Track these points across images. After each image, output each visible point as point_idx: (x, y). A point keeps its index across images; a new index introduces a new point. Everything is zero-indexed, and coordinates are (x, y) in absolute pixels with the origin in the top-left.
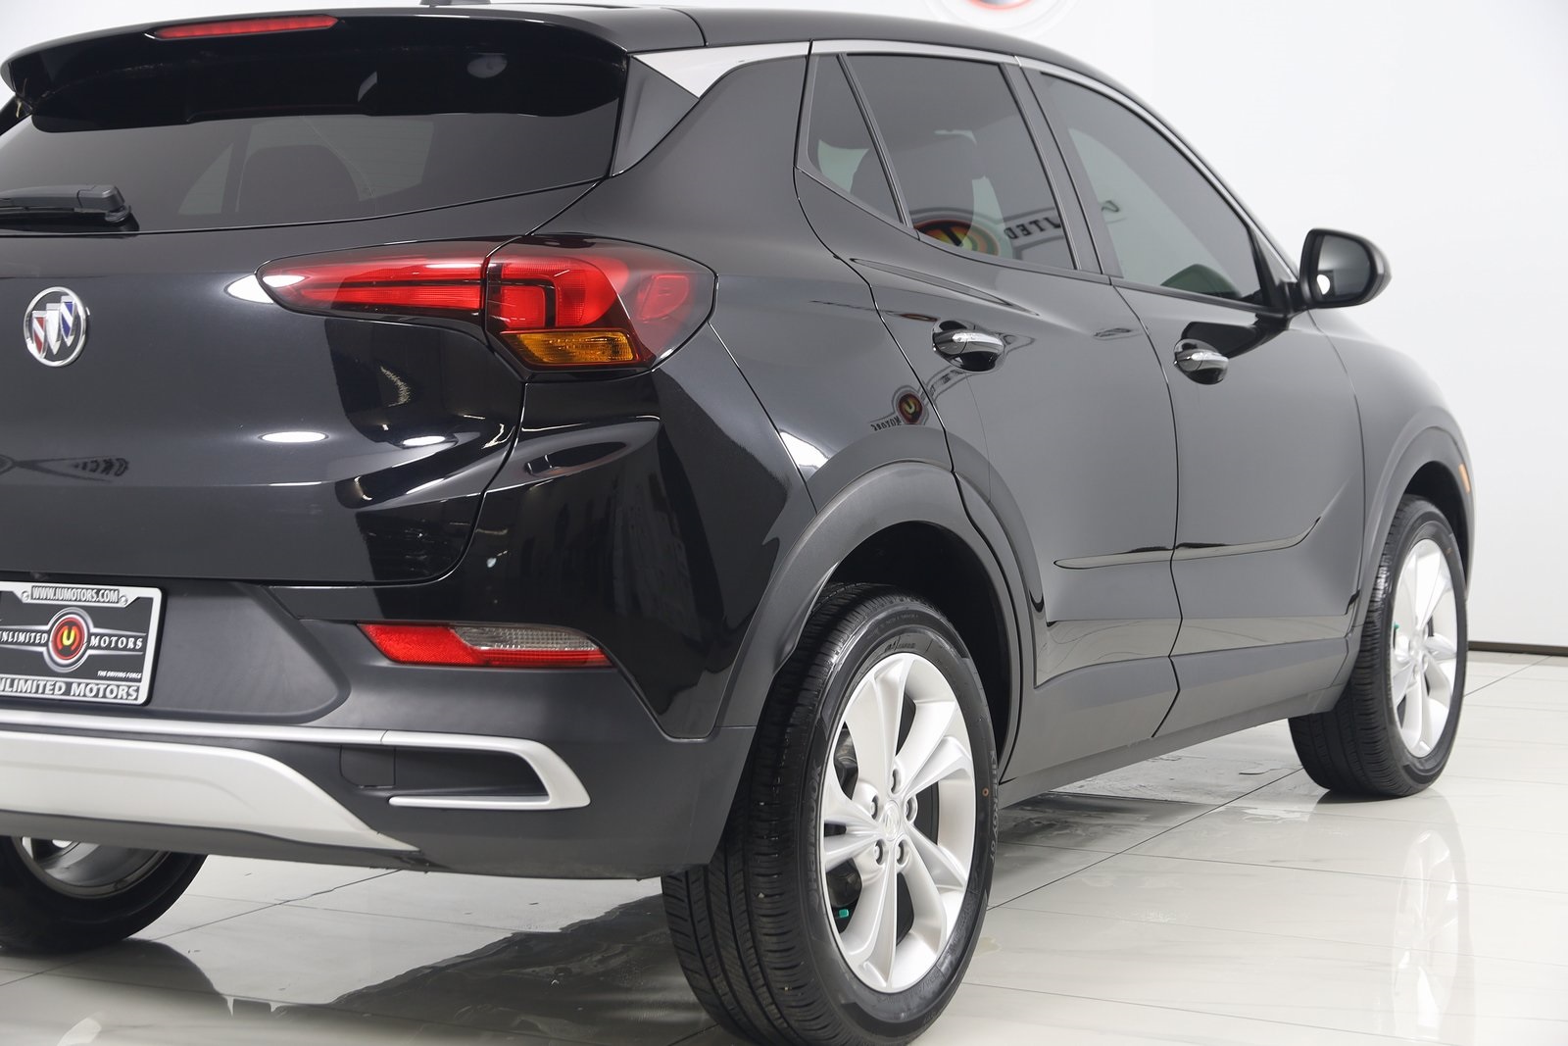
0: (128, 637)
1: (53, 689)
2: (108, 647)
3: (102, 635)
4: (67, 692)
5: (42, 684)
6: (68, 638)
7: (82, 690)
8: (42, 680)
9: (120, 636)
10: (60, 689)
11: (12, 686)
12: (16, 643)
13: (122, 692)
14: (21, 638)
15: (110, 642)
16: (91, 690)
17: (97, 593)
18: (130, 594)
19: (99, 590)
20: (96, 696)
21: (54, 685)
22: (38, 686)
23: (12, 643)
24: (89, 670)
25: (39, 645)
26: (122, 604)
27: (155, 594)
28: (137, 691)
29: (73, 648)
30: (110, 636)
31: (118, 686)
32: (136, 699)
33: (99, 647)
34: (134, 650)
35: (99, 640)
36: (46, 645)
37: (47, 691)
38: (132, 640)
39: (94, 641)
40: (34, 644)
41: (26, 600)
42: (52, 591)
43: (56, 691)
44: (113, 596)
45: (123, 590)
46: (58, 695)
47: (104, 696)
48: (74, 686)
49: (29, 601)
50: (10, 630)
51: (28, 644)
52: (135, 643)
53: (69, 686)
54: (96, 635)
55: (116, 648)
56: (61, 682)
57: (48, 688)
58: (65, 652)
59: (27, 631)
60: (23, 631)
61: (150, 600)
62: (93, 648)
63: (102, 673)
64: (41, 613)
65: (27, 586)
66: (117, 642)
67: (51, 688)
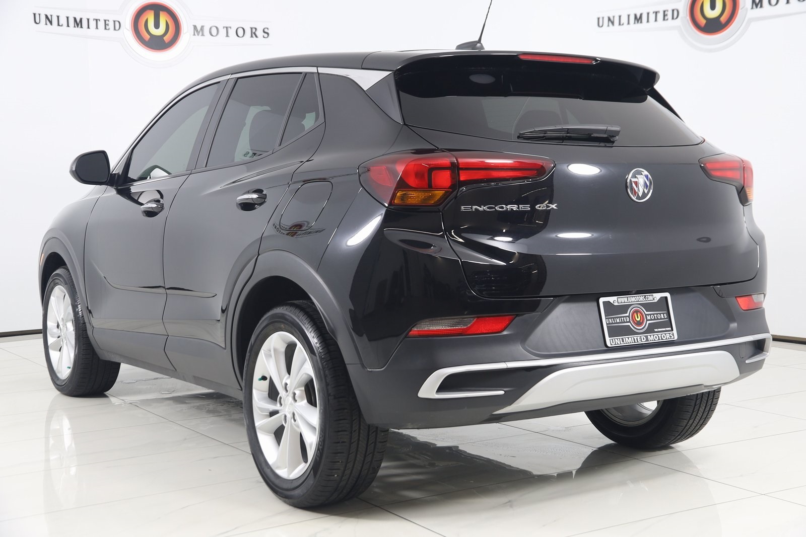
0: (660, 314)
1: (641, 340)
2: (655, 319)
3: (650, 315)
4: (647, 340)
5: (635, 338)
6: (638, 318)
7: (652, 338)
8: (635, 337)
9: (657, 314)
10: (644, 338)
11: (623, 341)
12: (617, 323)
13: (668, 336)
14: (618, 321)
15: (655, 317)
16: (656, 338)
17: (645, 298)
18: (657, 296)
19: (645, 296)
20: (659, 339)
21: (641, 338)
22: (634, 339)
23: (615, 323)
24: (651, 329)
25: (627, 322)
26: (656, 301)
27: (667, 295)
28: (673, 335)
29: (641, 321)
30: (653, 314)
31: (665, 334)
32: (674, 338)
33: (651, 320)
34: (665, 319)
35: (651, 317)
36: (629, 322)
37: (639, 341)
38: (662, 315)
39: (649, 318)
40: (624, 322)
41: (616, 304)
42: (626, 299)
43: (643, 341)
44: (651, 298)
45: (655, 295)
46: (644, 341)
47: (662, 339)
48: (649, 337)
49: (617, 304)
50: (611, 318)
51: (622, 323)
52: (664, 316)
53: (647, 337)
54: (648, 315)
55: (658, 319)
56: (643, 336)
57: (639, 339)
58: (639, 323)
59: (619, 317)
60: (617, 318)
61: (666, 298)
62: (649, 320)
63: (656, 330)
64: (624, 309)
65: (615, 298)
66: (657, 316)
67: (641, 339)
